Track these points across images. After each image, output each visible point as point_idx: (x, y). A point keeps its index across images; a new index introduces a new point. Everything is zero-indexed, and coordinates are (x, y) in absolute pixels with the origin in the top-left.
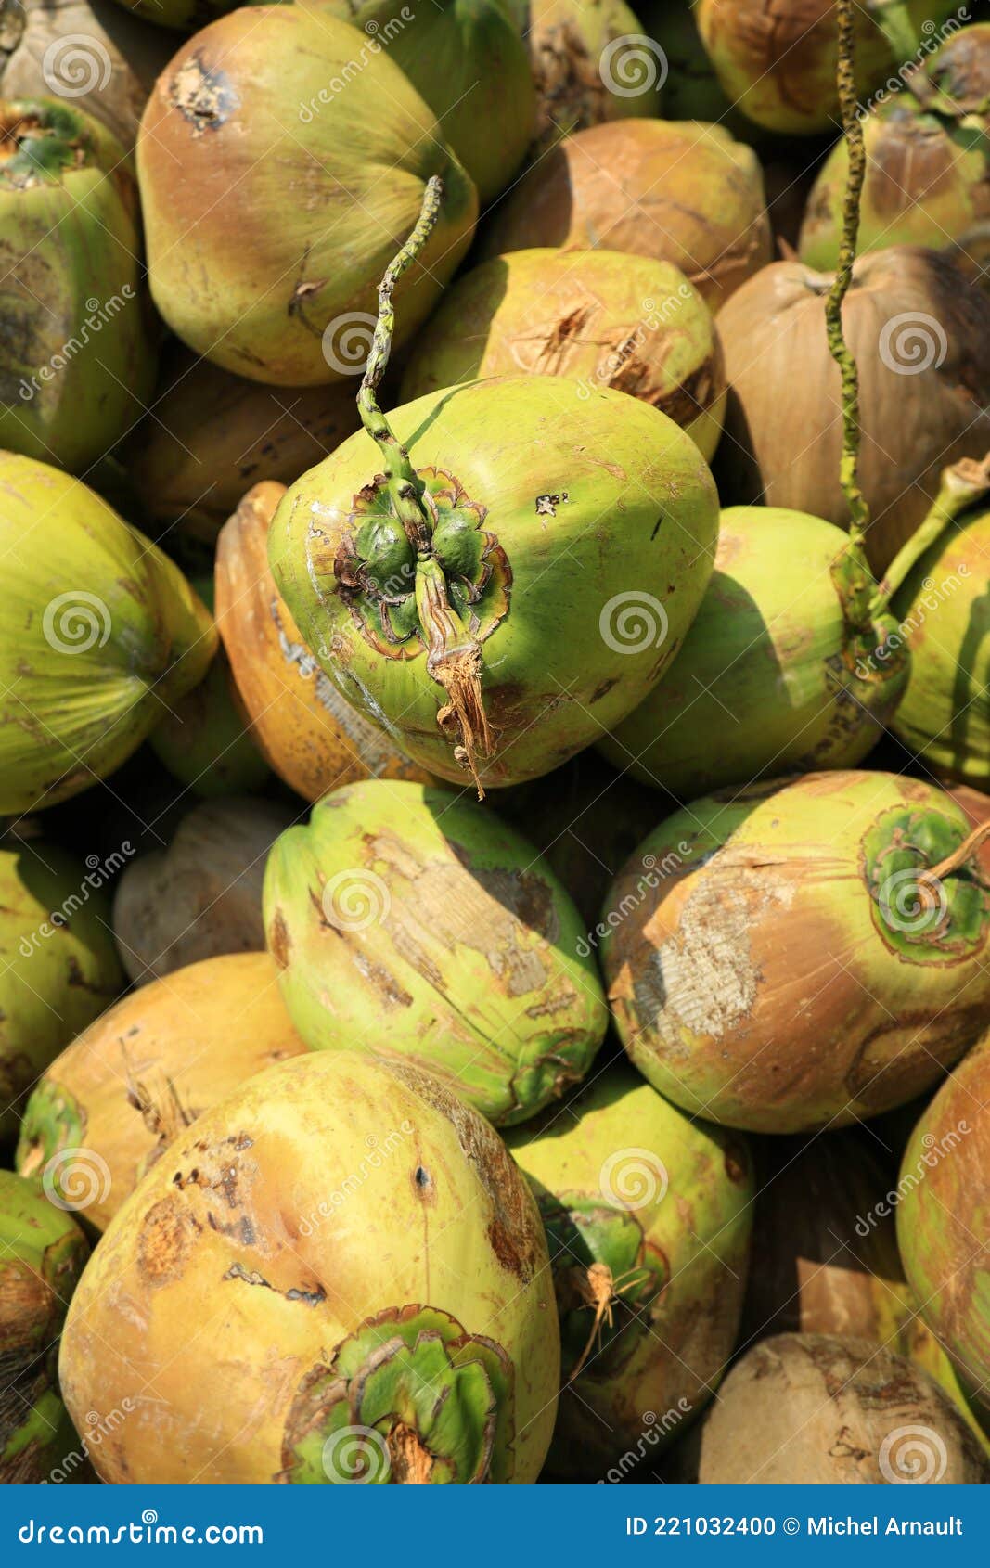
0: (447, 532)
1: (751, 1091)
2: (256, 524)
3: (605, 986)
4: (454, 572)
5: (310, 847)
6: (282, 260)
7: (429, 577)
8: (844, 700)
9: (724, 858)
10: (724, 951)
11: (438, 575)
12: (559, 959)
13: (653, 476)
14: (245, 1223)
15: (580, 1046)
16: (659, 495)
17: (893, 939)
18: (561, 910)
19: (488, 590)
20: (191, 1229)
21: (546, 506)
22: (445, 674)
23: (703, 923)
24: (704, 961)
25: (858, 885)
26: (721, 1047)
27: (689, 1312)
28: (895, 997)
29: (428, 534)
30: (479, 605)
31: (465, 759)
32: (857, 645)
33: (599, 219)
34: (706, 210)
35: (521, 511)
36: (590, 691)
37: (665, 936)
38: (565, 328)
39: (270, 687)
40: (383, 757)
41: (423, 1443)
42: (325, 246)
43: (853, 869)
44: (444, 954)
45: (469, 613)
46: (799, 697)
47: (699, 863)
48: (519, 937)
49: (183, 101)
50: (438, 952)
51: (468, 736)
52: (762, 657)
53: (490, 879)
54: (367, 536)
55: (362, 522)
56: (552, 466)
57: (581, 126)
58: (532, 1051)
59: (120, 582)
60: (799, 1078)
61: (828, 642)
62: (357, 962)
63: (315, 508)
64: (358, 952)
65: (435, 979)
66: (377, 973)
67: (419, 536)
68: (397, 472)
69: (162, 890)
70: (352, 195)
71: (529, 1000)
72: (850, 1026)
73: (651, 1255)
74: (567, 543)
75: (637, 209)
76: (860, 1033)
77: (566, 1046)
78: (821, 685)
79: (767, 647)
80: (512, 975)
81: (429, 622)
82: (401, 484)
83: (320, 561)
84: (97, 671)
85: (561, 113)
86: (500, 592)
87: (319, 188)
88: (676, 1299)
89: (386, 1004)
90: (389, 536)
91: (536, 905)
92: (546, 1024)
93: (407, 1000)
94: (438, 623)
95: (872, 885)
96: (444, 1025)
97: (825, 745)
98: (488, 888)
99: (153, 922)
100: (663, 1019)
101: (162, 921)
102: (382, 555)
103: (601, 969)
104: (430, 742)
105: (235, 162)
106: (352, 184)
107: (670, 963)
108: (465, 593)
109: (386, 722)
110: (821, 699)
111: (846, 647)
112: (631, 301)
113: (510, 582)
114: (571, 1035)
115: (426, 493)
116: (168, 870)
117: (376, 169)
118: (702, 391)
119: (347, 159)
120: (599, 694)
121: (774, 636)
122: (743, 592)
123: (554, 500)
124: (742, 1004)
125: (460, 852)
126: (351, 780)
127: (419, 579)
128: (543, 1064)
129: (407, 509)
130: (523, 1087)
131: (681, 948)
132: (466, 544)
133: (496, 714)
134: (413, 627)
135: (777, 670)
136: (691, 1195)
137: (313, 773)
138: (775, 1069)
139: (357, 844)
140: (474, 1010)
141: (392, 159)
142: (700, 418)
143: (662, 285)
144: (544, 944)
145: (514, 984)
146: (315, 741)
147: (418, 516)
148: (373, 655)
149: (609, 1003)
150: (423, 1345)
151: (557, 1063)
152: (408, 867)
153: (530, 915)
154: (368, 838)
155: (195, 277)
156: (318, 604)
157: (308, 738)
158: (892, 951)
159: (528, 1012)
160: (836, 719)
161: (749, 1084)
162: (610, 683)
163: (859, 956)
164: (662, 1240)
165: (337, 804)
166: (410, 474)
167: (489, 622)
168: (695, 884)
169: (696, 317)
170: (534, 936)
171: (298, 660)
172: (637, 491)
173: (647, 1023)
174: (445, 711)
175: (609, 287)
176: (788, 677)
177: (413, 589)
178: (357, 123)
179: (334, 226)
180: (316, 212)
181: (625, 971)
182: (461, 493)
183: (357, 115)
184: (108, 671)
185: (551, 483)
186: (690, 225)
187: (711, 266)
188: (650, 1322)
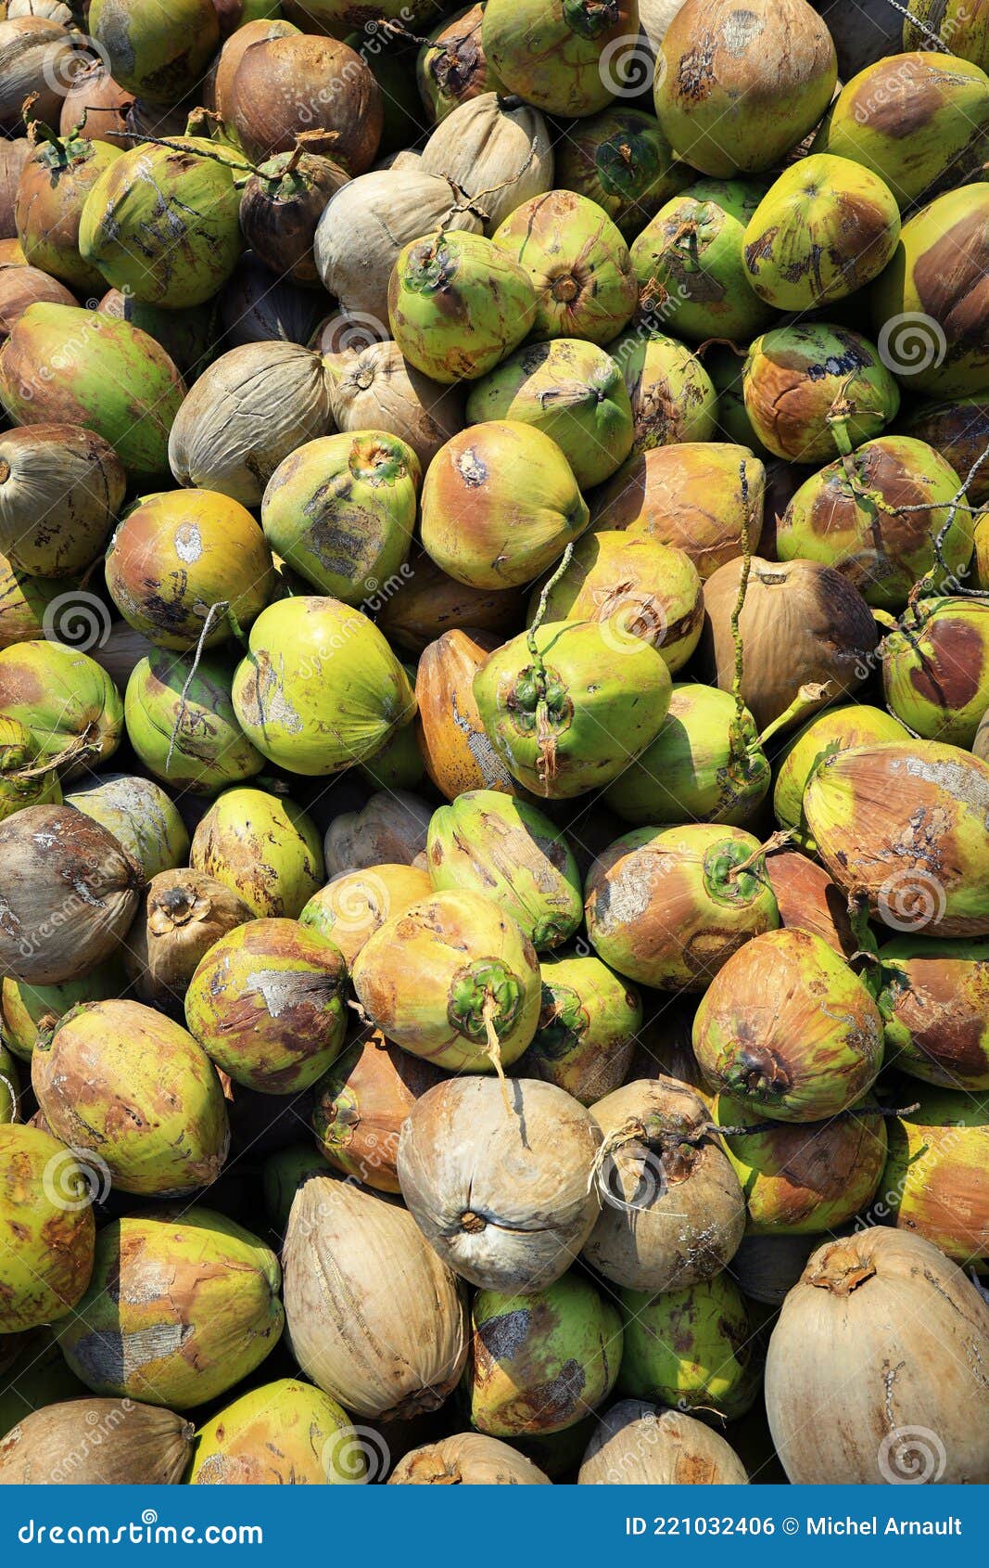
0: (552, 693)
1: (639, 951)
2: (449, 652)
3: (584, 902)
4: (551, 708)
5: (454, 815)
6: (494, 545)
7: (542, 709)
8: (726, 790)
9: (646, 848)
10: (639, 886)
11: (546, 708)
12: (564, 882)
13: (638, 681)
14: (438, 928)
15: (568, 923)
16: (639, 690)
17: (712, 892)
18: (569, 862)
19: (564, 717)
20: (418, 928)
21: (591, 690)
22: (542, 746)
23: (631, 873)
24: (629, 890)
25: (701, 866)
26: (629, 928)
27: (596, 1049)
28: (709, 917)
29: (545, 692)
30: (559, 722)
31: (544, 779)
32: (737, 766)
33: (656, 511)
34: (717, 515)
35: (582, 690)
36: (598, 763)
37: (614, 878)
38: (620, 590)
39: (443, 735)
40: (494, 780)
41: (494, 996)
42: (515, 542)
43: (700, 859)
44: (514, 869)
45: (555, 723)
46: (702, 785)
47: (636, 849)
48: (549, 868)
49: (463, 469)
50: (511, 867)
51: (547, 771)
52: (686, 763)
53: (540, 841)
54: (522, 689)
55: (521, 683)
56: (596, 674)
57: (662, 440)
58: (545, 919)
59: (390, 676)
60: (661, 948)
61: (720, 761)
62: (475, 866)
63: (503, 674)
64: (476, 862)
65: (510, 880)
66: (483, 871)
67: (541, 693)
68: (538, 667)
69: (358, 831)
70: (531, 521)
71: (547, 896)
72: (687, 926)
73: (582, 1013)
74: (598, 705)
75: (677, 510)
76: (690, 931)
77: (561, 921)
78: (714, 781)
79: (690, 758)
80: (542, 883)
81: (540, 725)
82: (538, 672)
83: (502, 695)
84: (370, 714)
85: (650, 430)
86: (568, 718)
87: (517, 518)
88: (591, 1037)
89: (485, 884)
90: (530, 690)
91: (559, 857)
92: (554, 908)
93: (495, 884)
94: (543, 726)
95: (706, 867)
96: (509, 897)
97: (715, 811)
98: (538, 845)
99: (351, 847)
100: (608, 916)
101: (355, 847)
102: (526, 697)
103: (584, 894)
104: (530, 771)
105: (484, 503)
106: (532, 517)
107: (614, 890)
108: (554, 716)
109: (513, 760)
110: (713, 788)
111: (730, 765)
112: (655, 581)
113: (572, 715)
114: (564, 916)
115: (547, 676)
116: (362, 821)
117: (544, 511)
118: (685, 628)
119: (531, 506)
120: (602, 765)
121: (693, 753)
122: (684, 730)
123: (595, 688)
124: (641, 909)
125: (527, 827)
126: (475, 788)
127: (538, 708)
128: (550, 926)
129: (539, 681)
130: (539, 933)
131: (620, 883)
132: (559, 700)
133: (558, 764)
134: (533, 726)
135: (693, 770)
136: (606, 998)
137: (455, 782)
138: (651, 941)
139: (478, 817)
140: (523, 895)
141: (553, 508)
142: (683, 640)
143: (673, 573)
144: (559, 874)
145: (543, 888)
146: (461, 766)
147: (542, 685)
148: (514, 733)
149: (585, 910)
150: (498, 969)
151: (555, 927)
152: (503, 830)
153: (555, 860)
154: (483, 814)
155: (451, 542)
156: (497, 710)
157: (458, 764)
158: (709, 896)
159: (546, 901)
160: (721, 800)
161: (639, 947)
162: (607, 761)
163: (694, 895)
164: (589, 1009)
165: (469, 798)
166: (542, 668)
167: (562, 729)
168: (631, 858)
169: (688, 590)
170: (555, 869)
171: (462, 725)
172: (629, 687)
173: (600, 917)
174: (540, 760)
175: (646, 572)
176: (697, 774)
177: (535, 711)
178: (540, 491)
179: (521, 534)
180: (514, 527)
181: (594, 893)
182: (560, 680)
183: (541, 488)
184: (375, 715)
185: (595, 682)
186: (707, 522)
187: (715, 545)
188: (577, 1043)
